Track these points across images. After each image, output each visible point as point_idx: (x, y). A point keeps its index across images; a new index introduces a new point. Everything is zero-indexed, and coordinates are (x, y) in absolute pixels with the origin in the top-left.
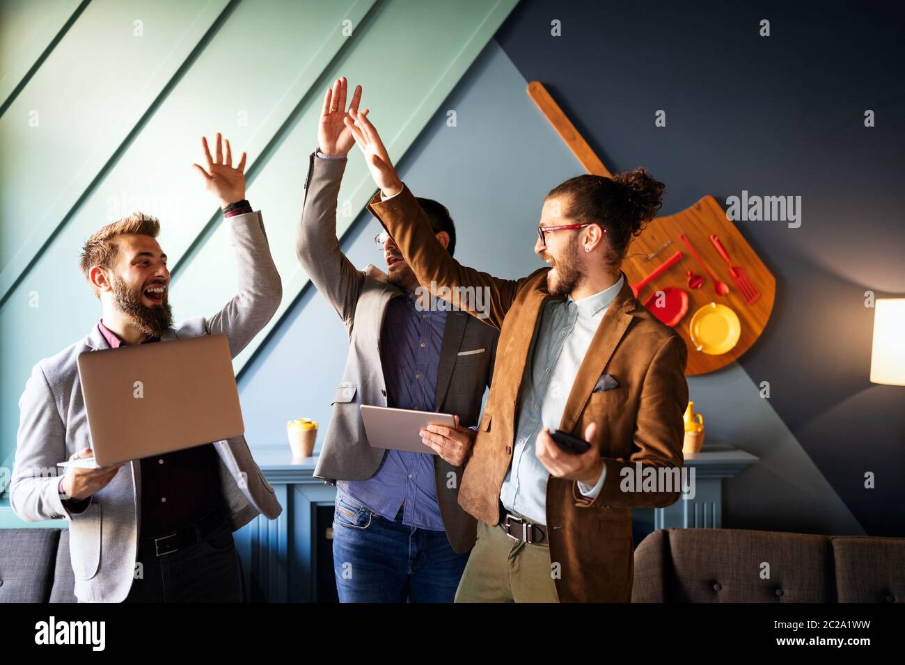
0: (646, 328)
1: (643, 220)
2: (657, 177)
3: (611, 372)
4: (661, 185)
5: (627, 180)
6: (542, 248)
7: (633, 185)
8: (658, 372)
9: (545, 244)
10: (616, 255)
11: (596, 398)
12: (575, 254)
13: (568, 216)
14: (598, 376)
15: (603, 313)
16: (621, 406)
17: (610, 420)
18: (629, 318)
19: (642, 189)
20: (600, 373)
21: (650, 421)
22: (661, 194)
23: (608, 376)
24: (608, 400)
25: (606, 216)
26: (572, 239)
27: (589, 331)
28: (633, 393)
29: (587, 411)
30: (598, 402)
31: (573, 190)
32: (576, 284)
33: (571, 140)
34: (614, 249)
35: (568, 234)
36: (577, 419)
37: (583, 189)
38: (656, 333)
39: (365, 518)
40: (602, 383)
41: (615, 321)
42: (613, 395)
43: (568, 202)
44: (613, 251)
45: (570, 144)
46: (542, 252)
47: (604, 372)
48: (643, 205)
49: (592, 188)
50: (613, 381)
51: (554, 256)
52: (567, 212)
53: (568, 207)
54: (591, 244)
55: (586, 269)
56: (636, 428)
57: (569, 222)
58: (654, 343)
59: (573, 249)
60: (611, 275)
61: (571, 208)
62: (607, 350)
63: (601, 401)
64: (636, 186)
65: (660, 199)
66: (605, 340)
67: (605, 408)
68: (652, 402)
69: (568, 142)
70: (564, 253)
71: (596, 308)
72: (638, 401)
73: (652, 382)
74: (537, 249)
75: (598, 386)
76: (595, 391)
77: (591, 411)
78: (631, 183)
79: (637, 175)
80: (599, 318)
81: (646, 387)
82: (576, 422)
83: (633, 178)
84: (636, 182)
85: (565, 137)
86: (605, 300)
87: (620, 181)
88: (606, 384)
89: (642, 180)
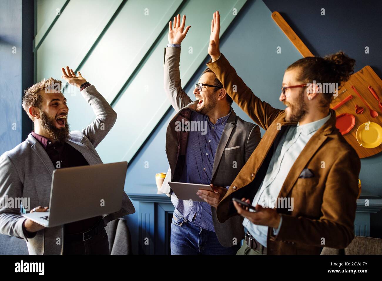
0: (334, 144)
1: (342, 80)
2: (350, 56)
3: (310, 167)
4: (353, 61)
5: (332, 58)
6: (284, 98)
7: (336, 61)
8: (336, 171)
9: (285, 96)
10: (326, 101)
11: (300, 181)
12: (302, 101)
13: (298, 80)
14: (302, 169)
15: (313, 134)
16: (313, 188)
17: (307, 194)
18: (325, 137)
19: (341, 63)
20: (303, 167)
21: (330, 199)
22: (353, 65)
23: (307, 170)
24: (306, 183)
25: (320, 79)
26: (301, 93)
27: (304, 142)
28: (321, 180)
29: (294, 188)
30: (301, 184)
31: (301, 65)
32: (302, 117)
33: (294, 39)
34: (325, 98)
35: (298, 90)
36: (289, 191)
37: (306, 65)
38: (339, 148)
39: (180, 221)
40: (303, 173)
41: (317, 139)
42: (309, 181)
43: (298, 72)
44: (325, 99)
45: (293, 42)
46: (284, 100)
47: (306, 167)
48: (342, 72)
49: (312, 64)
50: (309, 173)
51: (290, 102)
52: (298, 78)
53: (298, 75)
54: (312, 95)
55: (308, 109)
56: (322, 202)
57: (299, 84)
58: (336, 154)
59: (301, 98)
60: (322, 113)
61: (300, 75)
62: (310, 154)
63: (302, 183)
64: (338, 61)
65: (352, 68)
66: (310, 149)
67: (304, 187)
68: (332, 188)
69: (292, 41)
70: (296, 101)
71: (310, 131)
72: (324, 186)
73: (333, 176)
74: (281, 98)
75: (301, 174)
76: (300, 177)
77: (297, 188)
78: (335, 60)
79: (339, 56)
80: (310, 136)
81: (329, 178)
82: (288, 193)
83: (336, 57)
84: (338, 59)
85: (290, 38)
86: (316, 127)
87: (328, 60)
88: (306, 174)
89: (342, 58)
